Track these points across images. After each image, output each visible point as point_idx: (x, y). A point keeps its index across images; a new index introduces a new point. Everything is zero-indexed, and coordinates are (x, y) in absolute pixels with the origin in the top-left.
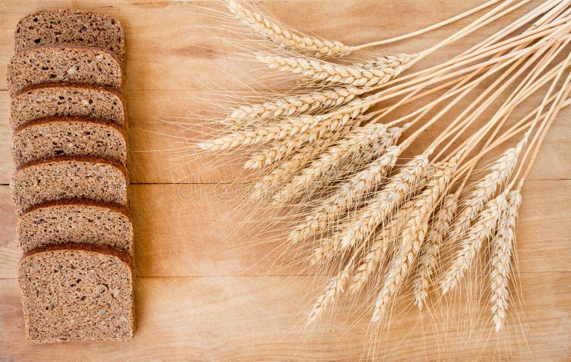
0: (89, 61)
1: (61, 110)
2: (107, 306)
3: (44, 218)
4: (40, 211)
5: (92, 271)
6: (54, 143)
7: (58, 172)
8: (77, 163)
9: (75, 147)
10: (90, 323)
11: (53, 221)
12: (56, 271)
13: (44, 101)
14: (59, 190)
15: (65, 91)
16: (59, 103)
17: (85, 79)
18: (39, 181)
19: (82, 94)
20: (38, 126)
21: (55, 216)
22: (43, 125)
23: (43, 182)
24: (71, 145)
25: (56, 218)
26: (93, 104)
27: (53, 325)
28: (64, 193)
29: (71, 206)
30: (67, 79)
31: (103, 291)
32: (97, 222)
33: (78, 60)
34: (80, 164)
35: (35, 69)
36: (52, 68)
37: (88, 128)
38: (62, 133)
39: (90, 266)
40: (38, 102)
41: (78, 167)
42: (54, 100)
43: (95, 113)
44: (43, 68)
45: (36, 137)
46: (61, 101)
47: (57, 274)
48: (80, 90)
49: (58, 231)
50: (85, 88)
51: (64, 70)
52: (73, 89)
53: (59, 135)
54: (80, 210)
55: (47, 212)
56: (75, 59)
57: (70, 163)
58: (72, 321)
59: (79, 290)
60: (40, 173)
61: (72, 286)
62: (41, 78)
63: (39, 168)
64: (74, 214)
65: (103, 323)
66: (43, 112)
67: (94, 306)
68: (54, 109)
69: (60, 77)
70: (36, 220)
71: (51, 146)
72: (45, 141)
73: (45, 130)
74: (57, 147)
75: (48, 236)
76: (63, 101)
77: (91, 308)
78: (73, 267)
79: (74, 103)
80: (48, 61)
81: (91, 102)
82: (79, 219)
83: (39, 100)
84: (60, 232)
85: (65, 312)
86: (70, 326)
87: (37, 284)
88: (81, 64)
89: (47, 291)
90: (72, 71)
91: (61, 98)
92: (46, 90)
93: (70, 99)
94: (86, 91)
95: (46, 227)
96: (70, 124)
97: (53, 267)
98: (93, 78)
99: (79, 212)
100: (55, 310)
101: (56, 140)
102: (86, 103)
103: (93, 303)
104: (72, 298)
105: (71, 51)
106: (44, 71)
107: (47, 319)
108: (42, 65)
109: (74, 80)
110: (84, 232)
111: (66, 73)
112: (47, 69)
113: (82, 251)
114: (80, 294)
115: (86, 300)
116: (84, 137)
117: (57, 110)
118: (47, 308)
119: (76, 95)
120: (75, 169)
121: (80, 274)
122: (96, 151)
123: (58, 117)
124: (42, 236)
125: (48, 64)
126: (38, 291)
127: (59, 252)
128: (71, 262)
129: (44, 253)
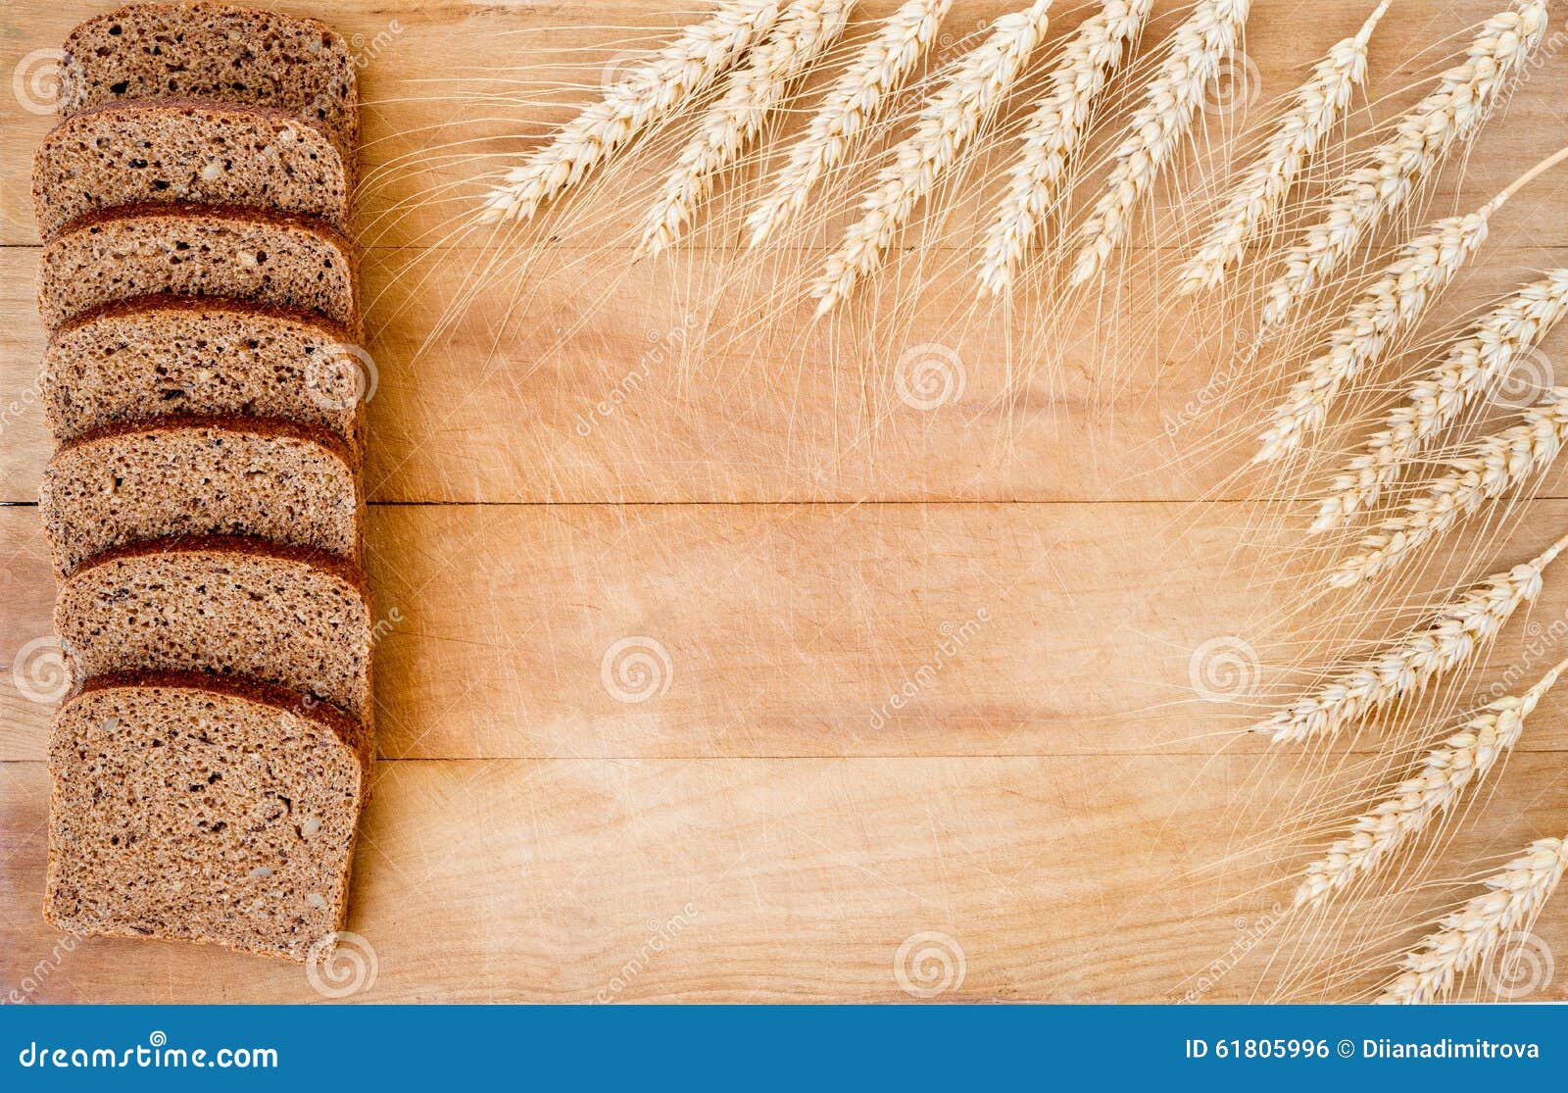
0: (260, 147)
1: (179, 278)
2: (279, 858)
3: (130, 586)
4: (120, 565)
5: (256, 756)
6: (160, 370)
7: (171, 457)
8: (224, 435)
9: (217, 382)
10: (225, 897)
11: (153, 594)
12: (157, 744)
13: (134, 254)
14: (173, 508)
15: (193, 227)
16: (175, 260)
17: (246, 194)
18: (119, 482)
19: (237, 236)
20: (116, 321)
21: (159, 580)
22: (129, 318)
23: (129, 484)
24: (204, 375)
25: (161, 586)
26: (266, 265)
27: (122, 889)
28: (186, 518)
29: (204, 554)
30: (197, 195)
31: (276, 817)
32: (275, 600)
33: (229, 142)
34: (230, 439)
35: (111, 165)
36: (158, 164)
37: (253, 330)
38: (181, 343)
39: (253, 742)
40: (117, 256)
41: (227, 445)
42: (161, 251)
43: (274, 290)
44: (134, 164)
45: (109, 352)
46: (179, 254)
47: (160, 750)
48: (231, 225)
49: (165, 624)
50: (248, 220)
51: (190, 170)
52: (215, 223)
53: (172, 347)
54: (229, 565)
55: (139, 569)
56: (221, 140)
57: (205, 434)
58: (177, 886)
59: (210, 802)
60: (121, 459)
61: (194, 789)
62: (128, 189)
63: (120, 445)
64: (213, 577)
65: (259, 902)
66: (132, 285)
67: (242, 852)
68: (160, 276)
69: (179, 188)
70: (107, 590)
71: (151, 376)
72: (135, 364)
73: (136, 334)
74: (168, 380)
75: (138, 636)
76: (186, 253)
77: (236, 856)
78: (205, 739)
79: (215, 261)
80: (148, 145)
81: (262, 258)
82: (226, 592)
83: (121, 250)
84: (172, 624)
85: (161, 856)
86: (169, 897)
87: (99, 771)
88: (238, 154)
89: (123, 793)
90: (211, 173)
91: (182, 246)
92: (140, 224)
93: (205, 248)
94: (249, 230)
95: (135, 611)
96: (205, 318)
97: (151, 731)
98: (268, 192)
99: (226, 571)
100: (135, 847)
101: (163, 360)
102: (248, 260)
103: (242, 845)
104: (188, 822)
105: (209, 118)
106: (135, 172)
107: (110, 869)
108: (129, 153)
109: (218, 196)
110: (237, 628)
111: (196, 178)
112: (144, 164)
114: (211, 816)
115: (225, 834)
116: (242, 355)
117: (169, 277)
118: (115, 841)
119: (222, 240)
120: (217, 452)
121: (222, 760)
122: (272, 393)
123: (170, 298)
124: (123, 639)
125: (146, 151)
126: (100, 791)
127: (174, 692)
128: (203, 724)
129: (135, 690)
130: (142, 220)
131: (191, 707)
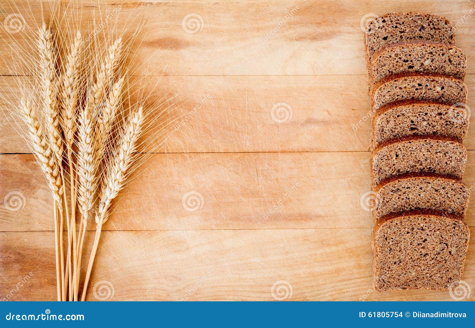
0: (443, 55)
1: (416, 95)
2: (444, 262)
3: (400, 188)
4: (399, 181)
5: (438, 232)
6: (412, 122)
7: (414, 148)
8: (432, 141)
9: (428, 125)
10: (428, 275)
11: (407, 190)
12: (408, 233)
13: (406, 87)
14: (412, 163)
15: (425, 79)
16: (417, 89)
17: (436, 69)
18: (397, 156)
19: (437, 82)
20: (403, 107)
21: (410, 186)
22: (407, 106)
23: (401, 156)
24: (425, 123)
25: (409, 188)
26: (443, 90)
27: (397, 277)
28: (415, 166)
29: (424, 178)
30: (422, 70)
31: (443, 249)
32: (442, 191)
33: (434, 53)
34: (433, 142)
35: (397, 62)
36: (412, 61)
37: (442, 110)
38: (421, 114)
39: (437, 228)
40: (401, 88)
41: (432, 144)
42: (414, 86)
43: (444, 98)
44: (405, 61)
45: (398, 116)
46: (418, 87)
47: (409, 234)
48: (436, 78)
49: (409, 199)
50: (441, 76)
51: (421, 62)
52: (432, 78)
53: (417, 115)
54: (431, 181)
55: (404, 182)
56: (431, 53)
57: (426, 141)
58: (413, 274)
59: (423, 248)
60: (399, 149)
61: (419, 244)
62: (401, 69)
63: (400, 145)
64: (425, 185)
65: (438, 275)
66: (403, 97)
67: (433, 261)
68: (411, 94)
69: (417, 68)
70: (393, 189)
71: (409, 123)
72: (405, 120)
73: (408, 111)
74: (414, 125)
75: (400, 203)
76: (421, 87)
77: (431, 263)
78: (423, 230)
79: (429, 89)
80: (410, 55)
81: (443, 88)
82: (428, 189)
83: (402, 87)
84: (411, 199)
85: (409, 266)
86: (411, 277)
87: (391, 243)
88: (436, 58)
89: (398, 249)
90: (427, 63)
91: (420, 85)
92: (409, 79)
93: (427, 86)
94: (441, 79)
95: (400, 195)
96: (429, 106)
97: (407, 229)
98: (443, 68)
99: (429, 183)
100: (401, 264)
101: (414, 119)
102: (438, 89)
103: (433, 259)
104: (416, 255)
105: (430, 46)
106: (404, 63)
107: (394, 272)
108: (404, 58)
109: (428, 69)
110: (430, 199)
111: (422, 64)
112: (407, 61)
113: (432, 216)
114: (424, 252)
115: (428, 257)
116: (437, 117)
117: (414, 94)
118: (395, 263)
119: (433, 83)
120: (429, 146)
121: (428, 235)
122: (444, 129)
123: (413, 101)
124: (396, 202)
125: (409, 57)
126: (391, 249)
127: (414, 216)
128: (422, 225)
129: (403, 217)
130: (410, 77)
131: (419, 221)
